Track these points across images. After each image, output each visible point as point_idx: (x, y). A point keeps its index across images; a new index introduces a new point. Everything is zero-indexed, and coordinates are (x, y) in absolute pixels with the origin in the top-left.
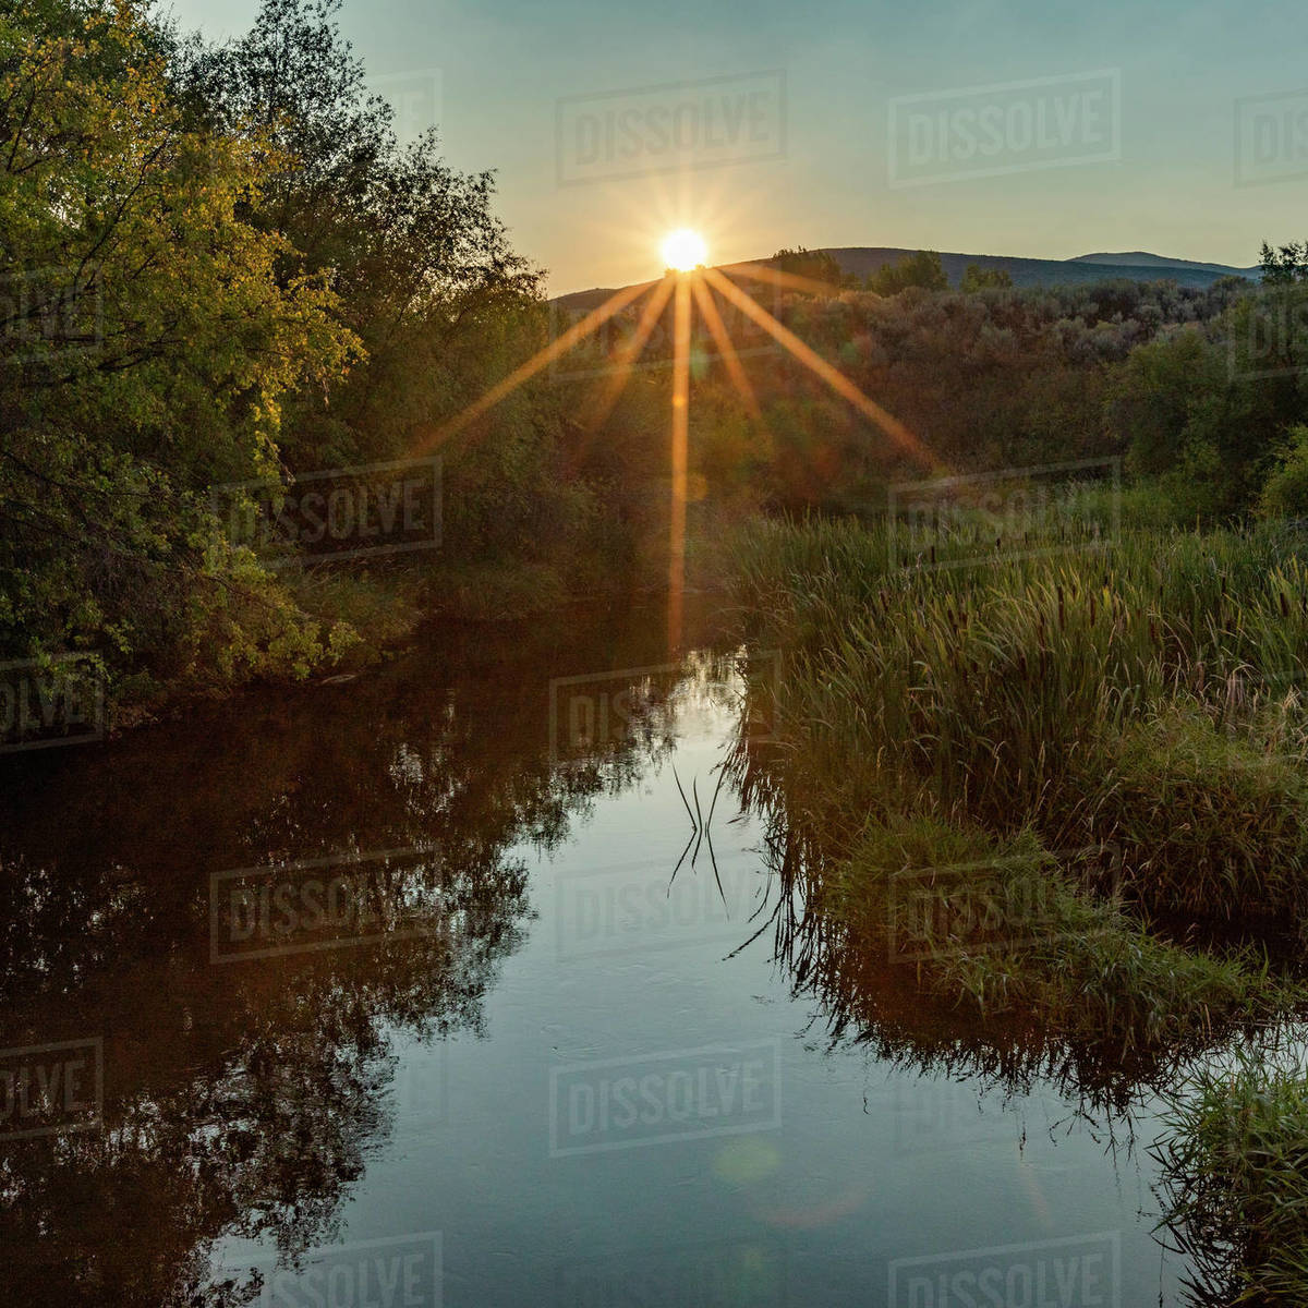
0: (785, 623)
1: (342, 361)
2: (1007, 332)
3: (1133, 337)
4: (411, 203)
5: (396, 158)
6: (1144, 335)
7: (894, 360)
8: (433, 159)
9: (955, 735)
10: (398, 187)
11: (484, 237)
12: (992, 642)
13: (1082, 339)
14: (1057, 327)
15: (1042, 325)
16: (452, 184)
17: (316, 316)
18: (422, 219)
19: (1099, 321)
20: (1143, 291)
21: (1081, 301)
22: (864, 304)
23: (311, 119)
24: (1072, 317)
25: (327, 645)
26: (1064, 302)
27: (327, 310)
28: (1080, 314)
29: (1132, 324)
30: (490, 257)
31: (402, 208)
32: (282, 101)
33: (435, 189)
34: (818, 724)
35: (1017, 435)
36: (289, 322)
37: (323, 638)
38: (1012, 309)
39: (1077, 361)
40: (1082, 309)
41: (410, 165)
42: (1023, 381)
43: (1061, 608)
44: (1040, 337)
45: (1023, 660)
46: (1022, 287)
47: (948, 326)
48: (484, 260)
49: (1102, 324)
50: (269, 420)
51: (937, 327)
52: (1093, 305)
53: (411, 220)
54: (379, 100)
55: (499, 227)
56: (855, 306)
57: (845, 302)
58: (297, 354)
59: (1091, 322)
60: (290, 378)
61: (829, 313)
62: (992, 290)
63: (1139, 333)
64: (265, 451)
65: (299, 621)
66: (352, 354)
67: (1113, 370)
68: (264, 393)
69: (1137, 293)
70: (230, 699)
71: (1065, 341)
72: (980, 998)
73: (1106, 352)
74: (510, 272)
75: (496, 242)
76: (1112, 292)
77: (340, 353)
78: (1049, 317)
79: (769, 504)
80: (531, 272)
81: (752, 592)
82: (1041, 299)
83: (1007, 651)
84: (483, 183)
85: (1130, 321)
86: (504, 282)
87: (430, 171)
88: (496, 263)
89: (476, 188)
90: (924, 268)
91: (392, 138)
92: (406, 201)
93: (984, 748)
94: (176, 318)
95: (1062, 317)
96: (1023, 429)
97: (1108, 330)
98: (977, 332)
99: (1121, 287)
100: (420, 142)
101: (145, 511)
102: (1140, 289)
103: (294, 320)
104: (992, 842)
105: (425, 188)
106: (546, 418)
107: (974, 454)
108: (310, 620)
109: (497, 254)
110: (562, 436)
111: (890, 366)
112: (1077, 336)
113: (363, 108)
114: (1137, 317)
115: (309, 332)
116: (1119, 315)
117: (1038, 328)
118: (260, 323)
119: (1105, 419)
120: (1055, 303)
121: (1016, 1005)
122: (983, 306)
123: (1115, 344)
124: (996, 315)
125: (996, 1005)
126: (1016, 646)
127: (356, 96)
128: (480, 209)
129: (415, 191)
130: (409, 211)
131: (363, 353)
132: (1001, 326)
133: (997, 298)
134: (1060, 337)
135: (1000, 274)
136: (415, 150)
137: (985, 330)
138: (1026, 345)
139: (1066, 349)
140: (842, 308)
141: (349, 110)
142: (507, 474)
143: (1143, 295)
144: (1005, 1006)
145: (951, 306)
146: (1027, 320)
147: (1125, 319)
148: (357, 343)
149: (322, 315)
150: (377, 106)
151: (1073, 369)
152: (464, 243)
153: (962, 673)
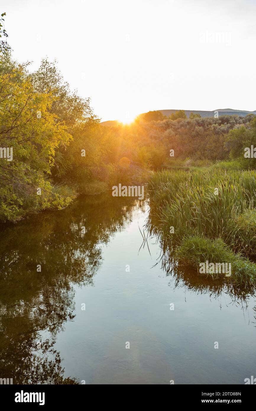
0: (160, 194)
1: (68, 140)
2: (201, 128)
3: (229, 128)
4: (73, 104)
5: (70, 95)
6: (232, 127)
7: (176, 134)
8: (77, 95)
9: (201, 218)
10: (70, 101)
11: (89, 111)
12: (209, 197)
13: (218, 129)
14: (212, 126)
15: (209, 126)
16: (82, 100)
17: (62, 131)
18: (75, 108)
19: (222, 124)
20: (231, 117)
21: (217, 120)
22: (169, 122)
23: (52, 87)
24: (215, 124)
25: (65, 202)
26: (213, 120)
27: (65, 130)
28: (217, 123)
29: (229, 125)
30: (90, 115)
31: (71, 106)
32: (46, 84)
33: (78, 101)
34: (170, 216)
35: (204, 150)
36: (56, 132)
37: (64, 201)
38: (202, 122)
39: (217, 133)
40: (218, 122)
41: (73, 96)
42: (205, 138)
43: (223, 189)
44: (209, 128)
45: (216, 201)
46: (204, 118)
47: (188, 127)
48: (89, 116)
49: (222, 125)
50: (52, 154)
51: (185, 127)
52: (220, 121)
53: (73, 108)
54: (67, 82)
55: (92, 109)
56: (167, 122)
57: (165, 122)
58: (59, 139)
59: (220, 124)
60: (57, 145)
61: (161, 124)
62: (197, 118)
63: (230, 127)
64: (51, 160)
65: (59, 197)
66: (70, 139)
67: (225, 135)
68: (51, 148)
69: (230, 118)
70: (39, 214)
71: (214, 129)
72: (212, 276)
73: (224, 131)
74: (95, 118)
75: (92, 112)
76: (224, 118)
77: (68, 139)
78: (210, 124)
79: (151, 167)
80: (99, 119)
81: (151, 187)
82: (208, 120)
83: (212, 199)
84: (89, 100)
85: (228, 124)
86: (93, 121)
87: (77, 97)
88: (92, 117)
89: (87, 101)
90: (181, 114)
91: (69, 91)
92: (72, 104)
93: (208, 220)
94: (34, 133)
95: (213, 124)
96: (206, 149)
97: (224, 126)
98: (194, 128)
99: (226, 117)
100: (75, 91)
101: (26, 174)
102: (230, 117)
103: (58, 132)
104: (212, 241)
105: (76, 101)
106: (103, 150)
107: (195, 155)
108: (62, 197)
109: (92, 115)
110: (107, 154)
111: (175, 136)
112: (217, 128)
113: (63, 84)
114: (230, 123)
115: (61, 135)
116: (226, 123)
117: (208, 126)
118: (51, 133)
119: (224, 146)
120: (211, 121)
121: (220, 277)
122: (195, 122)
123: (225, 129)
124: (199, 124)
125: (215, 277)
126: (214, 198)
127: (61, 82)
128: (88, 105)
129: (74, 102)
130: (72, 106)
131: (73, 139)
132: (200, 126)
133: (198, 120)
134: (213, 128)
135: (198, 114)
136: (74, 93)
137: (196, 127)
138: (205, 130)
139: (214, 131)
140: (164, 123)
141: (60, 84)
142: (95, 162)
143: (231, 118)
144: (217, 278)
145: (188, 122)
146: (205, 125)
147: (227, 124)
148: (71, 137)
149: (64, 131)
150: (66, 84)
151: (216, 135)
152: (85, 113)
153: (202, 204)
